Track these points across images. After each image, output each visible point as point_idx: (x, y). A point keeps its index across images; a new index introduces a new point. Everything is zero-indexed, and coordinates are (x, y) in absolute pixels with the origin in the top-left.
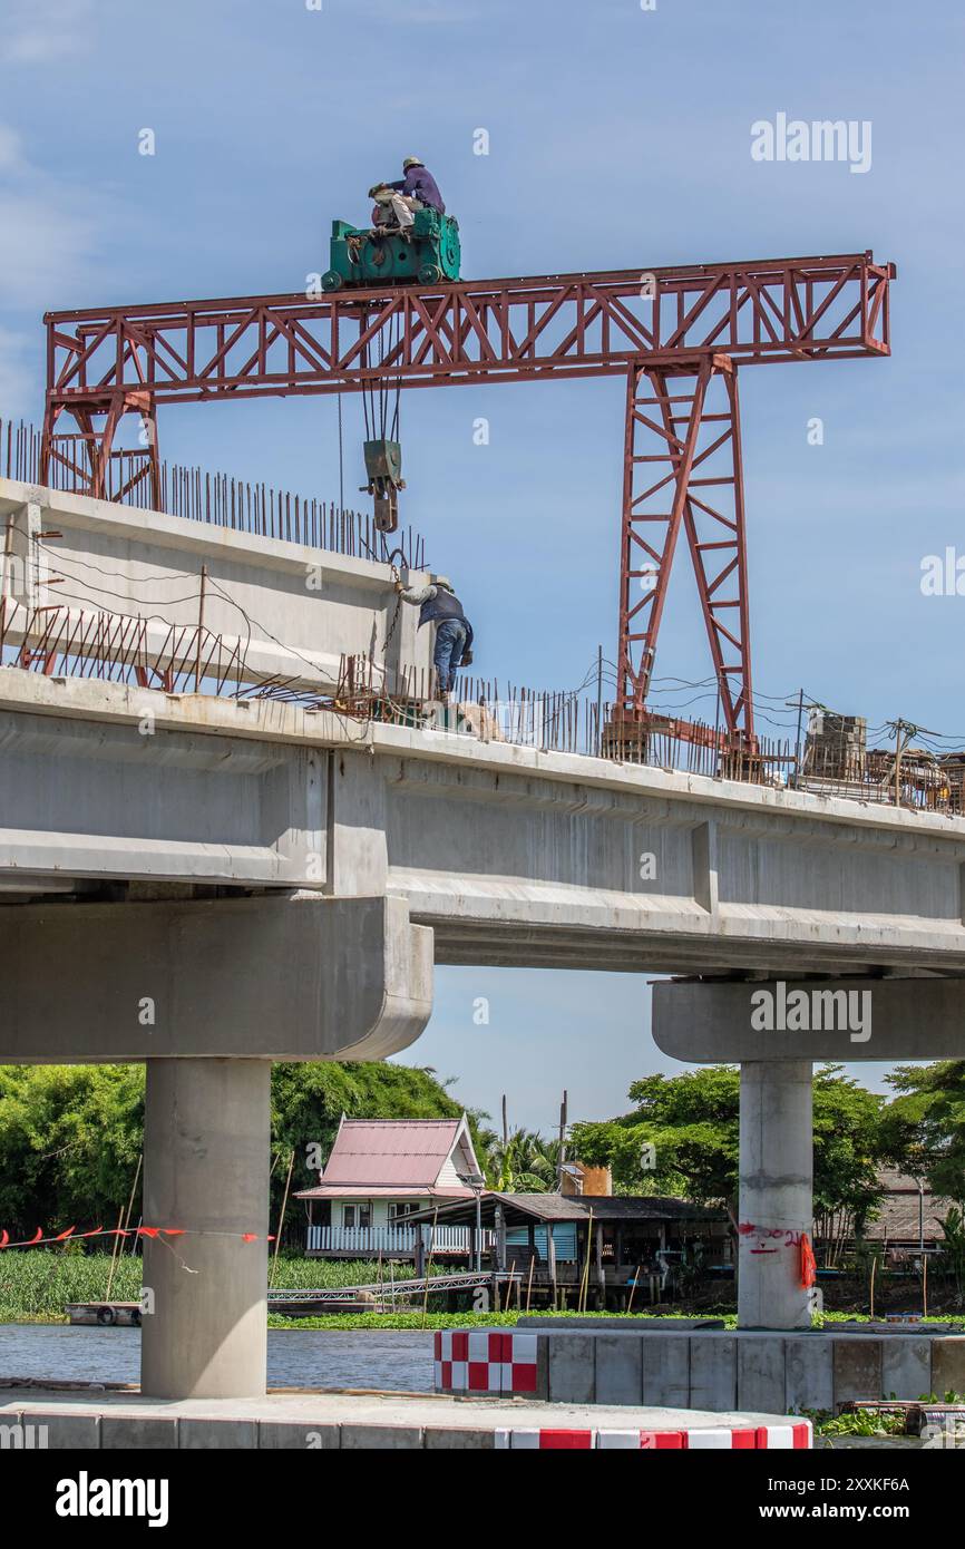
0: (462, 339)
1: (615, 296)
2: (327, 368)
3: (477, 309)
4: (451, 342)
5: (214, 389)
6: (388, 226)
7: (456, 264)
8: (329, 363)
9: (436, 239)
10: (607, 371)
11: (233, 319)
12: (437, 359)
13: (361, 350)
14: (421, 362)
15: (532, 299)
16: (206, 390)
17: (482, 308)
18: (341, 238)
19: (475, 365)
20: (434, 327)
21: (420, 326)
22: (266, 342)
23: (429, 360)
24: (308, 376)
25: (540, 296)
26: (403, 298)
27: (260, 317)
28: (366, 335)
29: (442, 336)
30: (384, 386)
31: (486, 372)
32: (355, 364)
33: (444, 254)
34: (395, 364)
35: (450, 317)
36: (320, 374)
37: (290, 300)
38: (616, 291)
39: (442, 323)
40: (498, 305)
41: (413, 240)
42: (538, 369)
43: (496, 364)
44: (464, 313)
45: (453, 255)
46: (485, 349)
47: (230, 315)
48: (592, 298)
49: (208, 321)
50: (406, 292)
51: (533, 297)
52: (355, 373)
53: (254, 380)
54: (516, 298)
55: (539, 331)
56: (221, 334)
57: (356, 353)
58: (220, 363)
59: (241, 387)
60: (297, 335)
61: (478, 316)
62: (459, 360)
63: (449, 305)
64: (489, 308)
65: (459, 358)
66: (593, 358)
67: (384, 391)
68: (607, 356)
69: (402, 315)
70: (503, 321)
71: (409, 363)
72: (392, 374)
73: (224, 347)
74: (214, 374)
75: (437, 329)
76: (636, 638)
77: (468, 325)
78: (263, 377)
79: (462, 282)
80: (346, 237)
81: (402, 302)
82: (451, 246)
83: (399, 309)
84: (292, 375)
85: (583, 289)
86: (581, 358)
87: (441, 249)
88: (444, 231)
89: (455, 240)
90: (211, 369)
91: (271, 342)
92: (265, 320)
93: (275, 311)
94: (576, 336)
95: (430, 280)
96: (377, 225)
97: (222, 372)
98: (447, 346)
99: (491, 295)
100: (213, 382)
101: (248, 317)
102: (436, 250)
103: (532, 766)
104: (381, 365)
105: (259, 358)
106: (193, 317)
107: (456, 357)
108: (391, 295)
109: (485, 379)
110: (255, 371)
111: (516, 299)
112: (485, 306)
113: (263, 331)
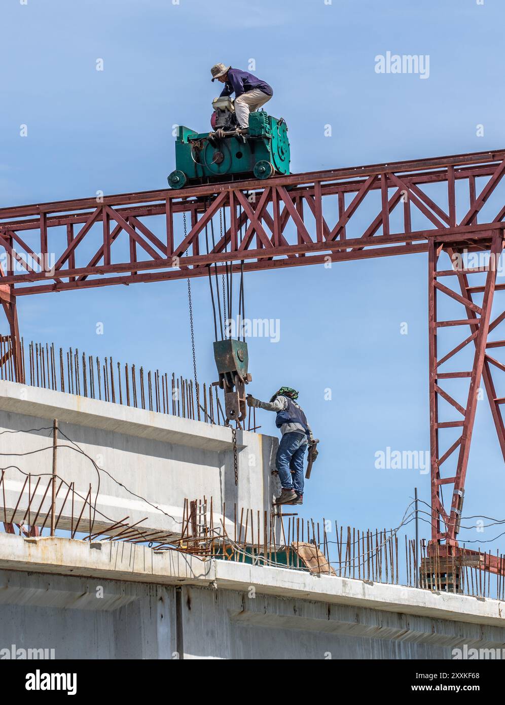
0: (282, 227)
1: (415, 184)
2: (164, 257)
3: (294, 200)
4: (272, 230)
5: (65, 280)
6: (226, 129)
7: (286, 161)
8: (165, 253)
9: (268, 139)
10: (409, 249)
11: (81, 218)
12: (260, 244)
13: (193, 239)
14: (246, 248)
15: (341, 190)
16: (59, 282)
17: (298, 199)
18: (185, 141)
19: (294, 249)
20: (256, 216)
21: (244, 218)
22: (110, 238)
23: (253, 246)
24: (147, 265)
25: (348, 187)
26: (228, 192)
27: (104, 215)
28: (198, 226)
29: (264, 225)
30: (217, 271)
31: (303, 255)
32: (190, 252)
33: (275, 151)
34: (224, 251)
35: (270, 208)
36: (159, 262)
37: (130, 199)
38: (415, 179)
39: (263, 214)
40: (312, 196)
41: (248, 140)
42: (349, 250)
43: (312, 248)
44: (282, 204)
45: (284, 152)
46: (302, 235)
47: (78, 215)
48: (395, 186)
49: (59, 221)
50: (230, 187)
51: (342, 188)
52: (189, 260)
53: (101, 271)
54: (327, 189)
55: (349, 216)
56: (70, 232)
57: (189, 243)
58: (71, 256)
59: (91, 277)
60: (137, 230)
61: (295, 206)
62: (280, 245)
63: (269, 198)
64: (304, 200)
65: (280, 243)
66: (397, 238)
68: (409, 235)
69: (228, 209)
70: (317, 211)
71: (236, 250)
72: (221, 259)
73: (74, 242)
74: (65, 267)
75: (259, 219)
76: (447, 481)
77: (287, 214)
78: (109, 267)
79: (291, 175)
80: (189, 140)
81: (227, 197)
82: (281, 144)
83: (225, 203)
84: (134, 265)
85: (387, 178)
86: (387, 238)
87: (273, 147)
88: (274, 132)
89: (285, 140)
90: (63, 262)
91: (114, 238)
92: (109, 218)
93: (117, 210)
94: (382, 220)
95: (265, 175)
96: (216, 129)
97: (72, 265)
98: (269, 234)
99: (305, 188)
100: (65, 274)
101: (93, 217)
102: (268, 147)
103: (360, 597)
104: (213, 252)
105: (104, 252)
106: (45, 219)
107: (277, 243)
108: (223, 189)
109: (305, 261)
110: (101, 263)
111: (327, 190)
112: (301, 198)
113: (107, 227)
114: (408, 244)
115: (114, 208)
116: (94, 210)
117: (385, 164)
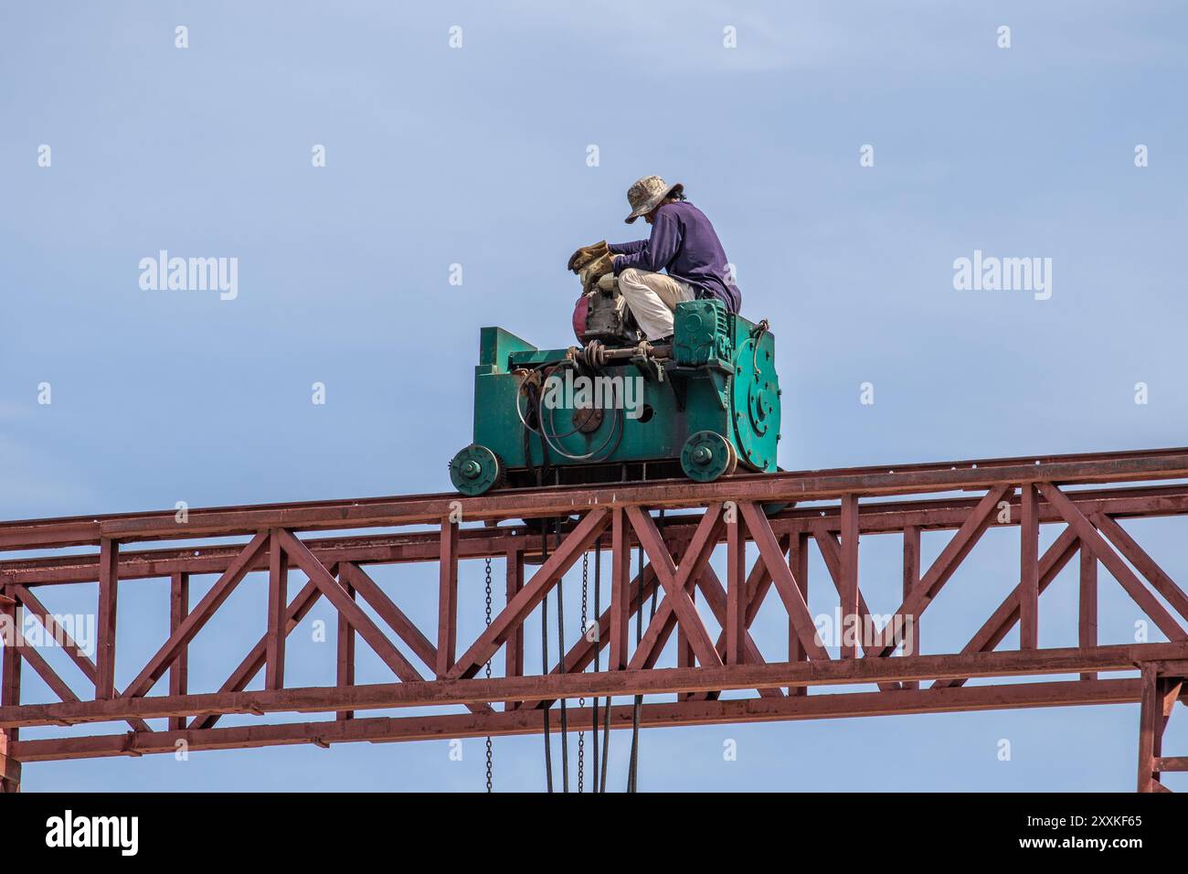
0: (748, 613)
1: (1113, 516)
2: (428, 675)
3: (784, 543)
4: (722, 620)
5: (158, 724)
6: (607, 340)
7: (769, 433)
8: (433, 666)
9: (725, 374)
10: (1089, 693)
11: (211, 560)
12: (687, 655)
13: (508, 633)
14: (649, 663)
15: (914, 521)
16: (141, 729)
17: (794, 539)
18: (500, 368)
19: (777, 673)
20: (681, 579)
21: (648, 583)
22: (285, 616)
23: (669, 658)
24: (381, 695)
25: (933, 515)
26: (610, 511)
27: (273, 556)
28: (522, 598)
29: (701, 605)
30: (566, 721)
31: (802, 691)
32: (497, 666)
33: (741, 409)
34: (590, 669)
35: (719, 559)
36: (412, 690)
37: (345, 515)
38: (1112, 509)
39: (700, 576)
40: (835, 533)
41: (670, 373)
42: (925, 684)
43: (827, 672)
44: (752, 551)
45: (763, 413)
46: (801, 631)
47: (203, 551)
48: (1060, 519)
49: (151, 566)
50: (615, 498)
51: (914, 518)
52: (494, 689)
53: (256, 704)
54: (874, 519)
55: (931, 594)
56: (180, 595)
57: (499, 641)
58: (177, 661)
59: (227, 721)
60: (360, 601)
61: (787, 559)
62: (740, 660)
63: (719, 533)
64: (812, 544)
65: (740, 657)
66: (1057, 660)
67: (601, 733)
68: (1089, 655)
69: (607, 556)
70: (844, 575)
71: (622, 667)
72: (580, 690)
73: (187, 624)
74: (161, 689)
75: (688, 586)
77: (763, 578)
78: (279, 696)
79: (781, 474)
80: (512, 366)
81: (607, 524)
82: (759, 391)
83: (600, 541)
84: (346, 692)
85: (1037, 498)
86: (1029, 658)
87: (736, 396)
88: (741, 356)
89: (768, 379)
90: (155, 676)
91: (297, 617)
92: (285, 562)
93: (309, 543)
94: (1017, 610)
96: (585, 340)
97: (180, 684)
98: (713, 630)
99: (816, 511)
100: (158, 707)
101: (242, 558)
102: (724, 397)
104: (560, 669)
105: (268, 654)
106: (115, 556)
107: (732, 655)
108: (595, 501)
109: (802, 707)
110: (258, 683)
111: (876, 520)
112: (803, 538)
113: (279, 587)
114: (1085, 677)
115: (301, 536)
116: (246, 539)
117: (1032, 460)
